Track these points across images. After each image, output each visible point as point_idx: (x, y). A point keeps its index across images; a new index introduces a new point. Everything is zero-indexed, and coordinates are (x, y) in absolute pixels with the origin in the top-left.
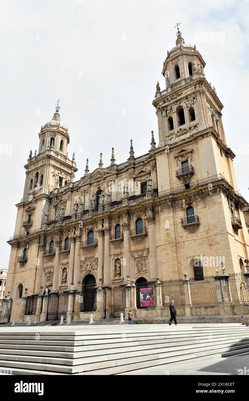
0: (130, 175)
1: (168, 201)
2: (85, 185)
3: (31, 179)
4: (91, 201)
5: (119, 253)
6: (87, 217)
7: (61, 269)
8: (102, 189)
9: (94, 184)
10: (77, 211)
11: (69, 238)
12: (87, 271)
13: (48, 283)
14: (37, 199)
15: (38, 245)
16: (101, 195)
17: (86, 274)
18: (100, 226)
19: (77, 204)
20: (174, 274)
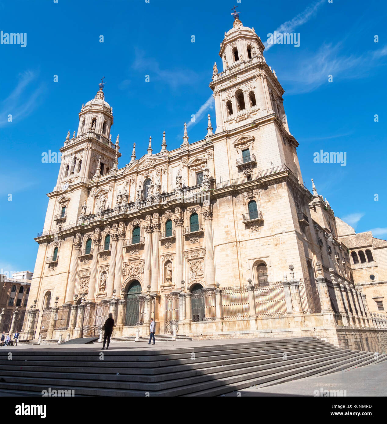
0: (184, 163)
1: (227, 193)
2: (131, 174)
3: (67, 165)
4: (138, 192)
5: (170, 253)
6: (133, 211)
7: (99, 274)
8: (151, 178)
9: (141, 173)
10: (121, 203)
11: (110, 235)
12: (131, 276)
13: (82, 290)
14: (74, 189)
15: (72, 244)
16: (150, 185)
17: (129, 279)
18: (148, 221)
19: (121, 196)
20: (234, 279)
